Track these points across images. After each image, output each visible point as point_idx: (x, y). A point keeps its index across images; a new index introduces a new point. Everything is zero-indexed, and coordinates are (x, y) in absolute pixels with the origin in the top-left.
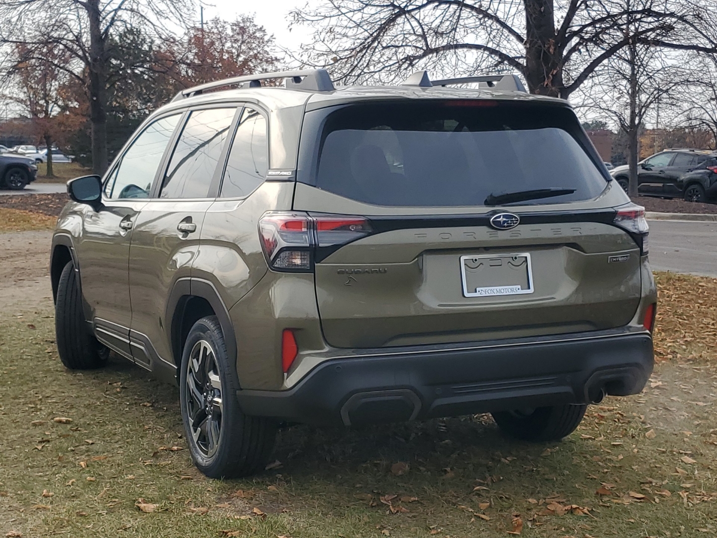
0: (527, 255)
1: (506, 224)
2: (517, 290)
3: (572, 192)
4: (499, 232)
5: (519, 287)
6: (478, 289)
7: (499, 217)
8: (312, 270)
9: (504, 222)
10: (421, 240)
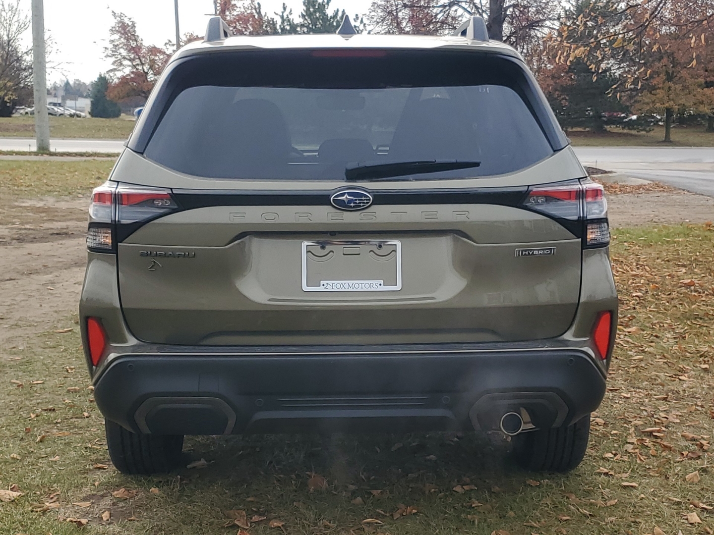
0: (397, 243)
1: (352, 204)
2: (376, 285)
3: (477, 164)
4: (345, 213)
5: (382, 282)
6: (322, 283)
7: (343, 195)
8: (114, 249)
9: (350, 201)
10: (238, 220)
